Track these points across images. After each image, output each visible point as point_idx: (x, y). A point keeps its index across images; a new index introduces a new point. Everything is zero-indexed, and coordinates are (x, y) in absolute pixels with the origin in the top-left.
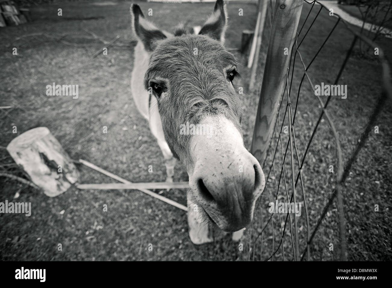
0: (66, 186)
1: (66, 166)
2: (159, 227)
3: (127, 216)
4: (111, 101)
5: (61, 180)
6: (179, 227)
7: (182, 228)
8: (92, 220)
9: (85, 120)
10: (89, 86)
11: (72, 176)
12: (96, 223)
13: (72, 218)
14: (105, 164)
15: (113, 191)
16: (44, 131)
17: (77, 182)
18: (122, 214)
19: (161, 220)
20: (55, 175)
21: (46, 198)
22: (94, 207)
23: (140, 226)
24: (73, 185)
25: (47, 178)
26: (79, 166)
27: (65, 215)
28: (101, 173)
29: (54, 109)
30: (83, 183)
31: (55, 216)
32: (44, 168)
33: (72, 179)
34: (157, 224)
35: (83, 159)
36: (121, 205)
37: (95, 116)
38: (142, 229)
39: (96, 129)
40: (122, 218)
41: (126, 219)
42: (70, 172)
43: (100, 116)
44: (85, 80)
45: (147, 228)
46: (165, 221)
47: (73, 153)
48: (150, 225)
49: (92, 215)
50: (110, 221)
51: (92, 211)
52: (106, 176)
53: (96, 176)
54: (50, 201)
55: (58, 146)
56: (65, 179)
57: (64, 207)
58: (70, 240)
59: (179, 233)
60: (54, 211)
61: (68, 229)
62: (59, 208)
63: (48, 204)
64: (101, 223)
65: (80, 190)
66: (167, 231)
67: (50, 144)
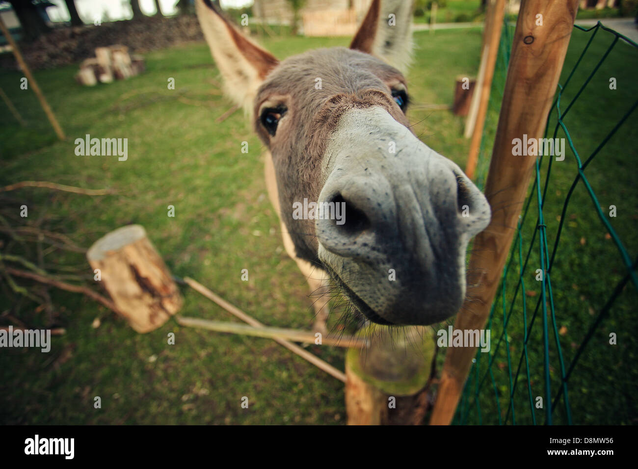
0: (162, 318)
1: (165, 287)
2: (297, 404)
3: (247, 378)
4: (240, 188)
5: (157, 308)
6: (331, 410)
7: (335, 413)
8: (195, 377)
9: (199, 215)
10: (210, 163)
11: (172, 303)
12: (198, 384)
13: (165, 371)
14: (222, 288)
15: (229, 334)
16: (138, 232)
17: (178, 313)
18: (240, 375)
19: (301, 393)
20: (148, 299)
21: (133, 333)
22: (198, 357)
23: (267, 400)
24: (172, 318)
25: (136, 303)
26: (183, 288)
27: (156, 363)
28: (213, 302)
29: (157, 197)
30: (187, 315)
31: (142, 363)
32: (133, 288)
33: (171, 308)
34: (294, 399)
35: (192, 276)
36: (240, 360)
37: (213, 211)
38: (269, 405)
39: (214, 230)
40: (239, 380)
41: (244, 384)
42: (170, 296)
43: (221, 211)
44: (204, 156)
45: (277, 403)
46: (309, 395)
47: (178, 266)
48: (282, 399)
49: (196, 369)
50: (220, 383)
51: (197, 363)
52: (222, 308)
53: (208, 307)
54: (138, 338)
55: (156, 256)
56: (162, 307)
57: (156, 351)
58: (159, 406)
59: (330, 421)
60: (141, 354)
61: (158, 386)
62: (148, 351)
63: (134, 343)
64: (207, 384)
65: (181, 326)
66: (310, 415)
67: (144, 252)
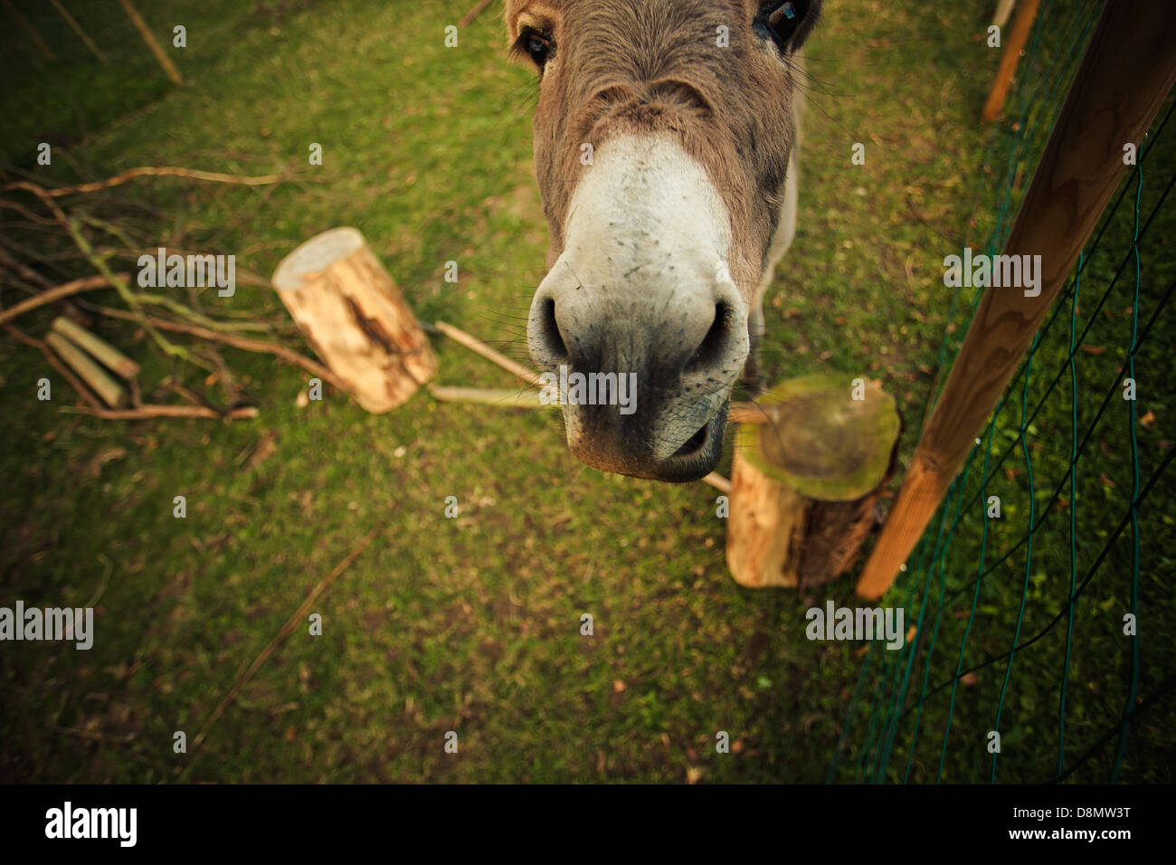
0: (406, 389)
1: (406, 336)
2: (642, 523)
3: (556, 481)
4: (517, 158)
5: (395, 371)
6: (700, 532)
7: (706, 536)
8: (470, 480)
9: (449, 213)
10: (457, 112)
11: (419, 363)
12: (478, 490)
13: (422, 470)
14: (502, 338)
15: (521, 411)
16: (351, 239)
17: (431, 380)
18: (545, 477)
19: (648, 505)
20: (380, 357)
21: (363, 414)
22: (474, 449)
23: (590, 514)
24: (422, 388)
25: (362, 362)
26: (436, 339)
27: (406, 459)
28: (491, 362)
29: (369, 184)
30: (446, 383)
31: (383, 459)
32: (355, 338)
33: (420, 373)
34: (637, 515)
35: (447, 320)
36: (543, 453)
37: (473, 203)
38: (595, 522)
39: (478, 239)
40: (545, 485)
41: (553, 490)
42: (416, 353)
43: (489, 202)
44: (445, 97)
45: (608, 519)
46: (661, 509)
47: (422, 302)
48: (617, 513)
49: (470, 468)
50: (512, 489)
51: (470, 458)
52: (505, 371)
53: (481, 369)
54: (372, 422)
55: (386, 281)
56: (404, 371)
57: (404, 441)
58: (419, 520)
59: (699, 548)
60: (381, 445)
61: (414, 493)
62: (392, 440)
63: (368, 430)
64: (491, 490)
65: (439, 402)
66: (663, 537)
67: (366, 274)
